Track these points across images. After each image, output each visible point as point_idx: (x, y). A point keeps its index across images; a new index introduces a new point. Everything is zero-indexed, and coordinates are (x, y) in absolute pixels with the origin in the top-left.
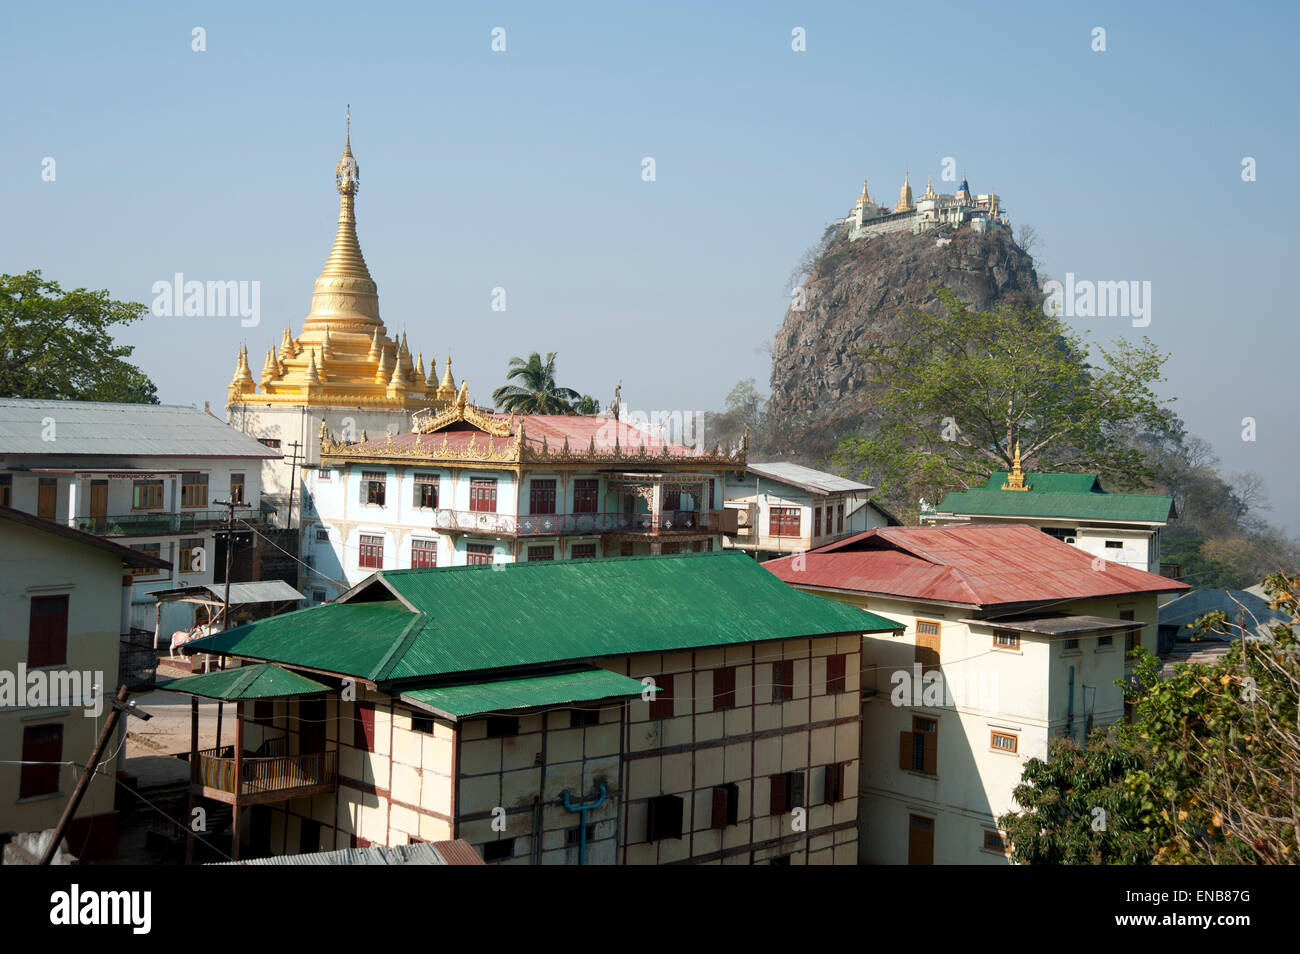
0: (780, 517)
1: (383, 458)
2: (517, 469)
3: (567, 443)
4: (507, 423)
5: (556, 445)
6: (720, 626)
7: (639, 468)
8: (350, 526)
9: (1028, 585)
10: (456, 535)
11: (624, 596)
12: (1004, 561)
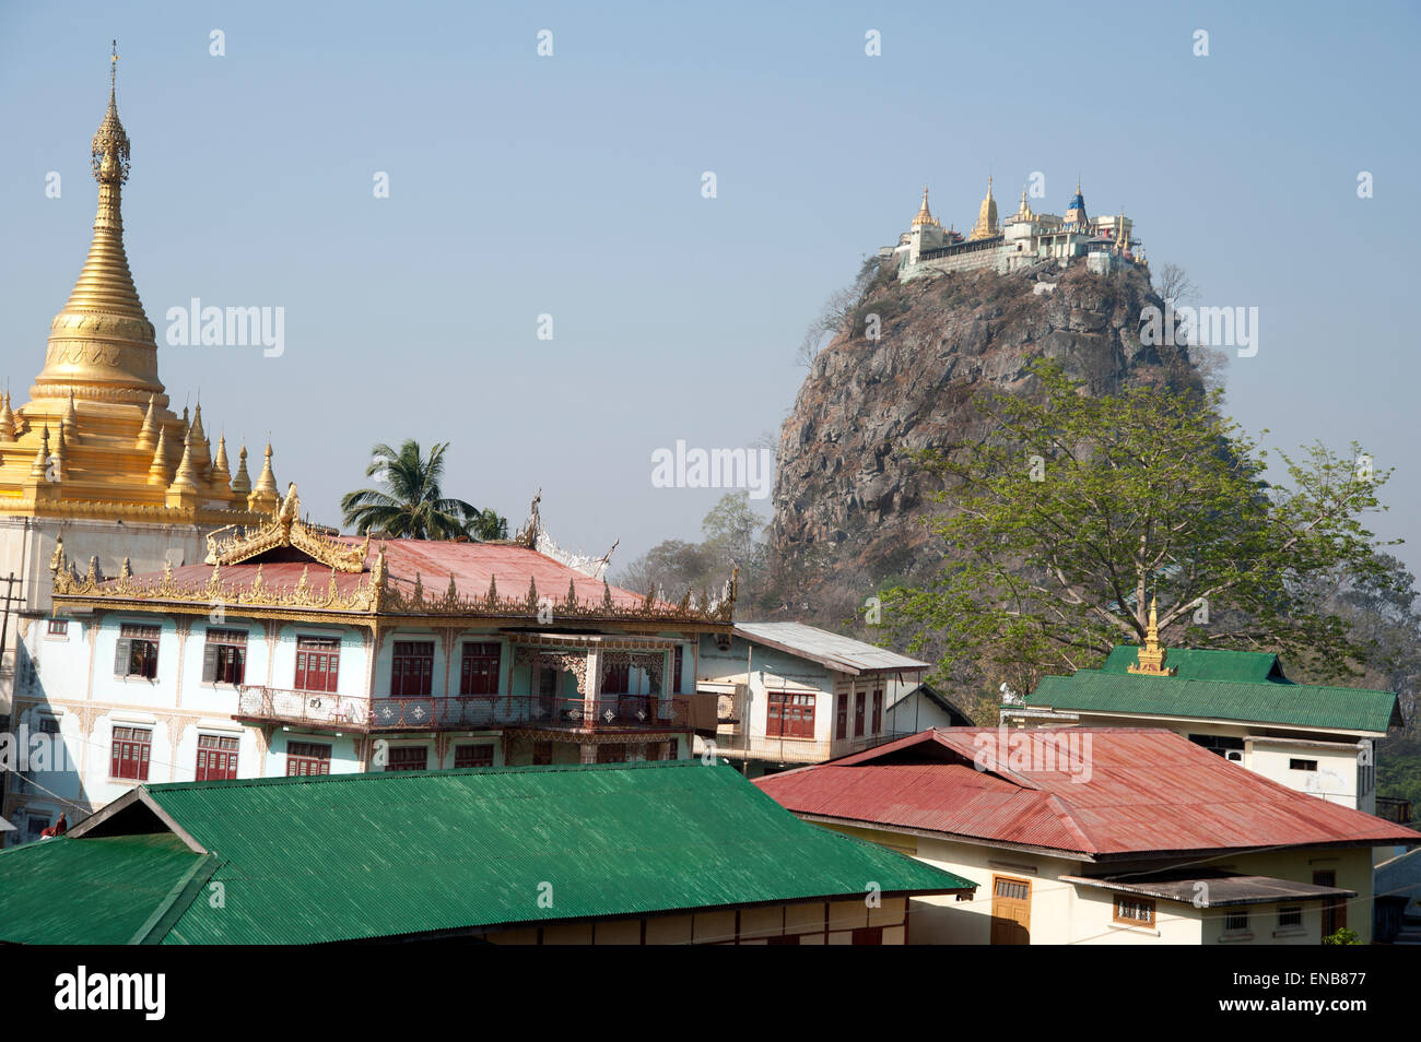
0: (784, 708)
1: (157, 604)
2: (373, 624)
3: (453, 584)
4: (358, 551)
5: (435, 588)
6: (686, 879)
7: (567, 627)
8: (97, 712)
9: (1169, 826)
10: (270, 727)
11: (536, 829)
12: (1130, 785)
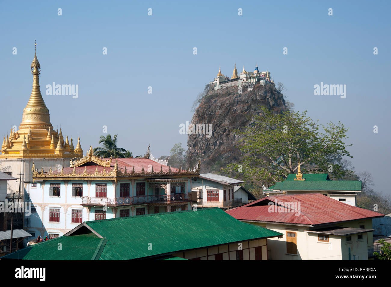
0: (211, 194)
1: (60, 178)
2: (115, 180)
3: (134, 168)
4: (109, 162)
5: (130, 170)
6: (217, 237)
7: (161, 177)
8: (45, 205)
9: (328, 216)
10: (90, 207)
11: (179, 227)
12: (316, 207)
